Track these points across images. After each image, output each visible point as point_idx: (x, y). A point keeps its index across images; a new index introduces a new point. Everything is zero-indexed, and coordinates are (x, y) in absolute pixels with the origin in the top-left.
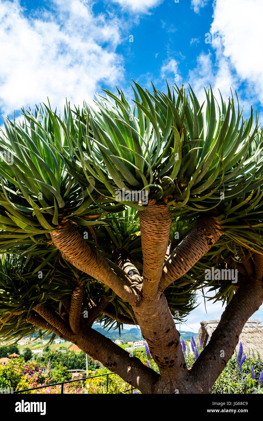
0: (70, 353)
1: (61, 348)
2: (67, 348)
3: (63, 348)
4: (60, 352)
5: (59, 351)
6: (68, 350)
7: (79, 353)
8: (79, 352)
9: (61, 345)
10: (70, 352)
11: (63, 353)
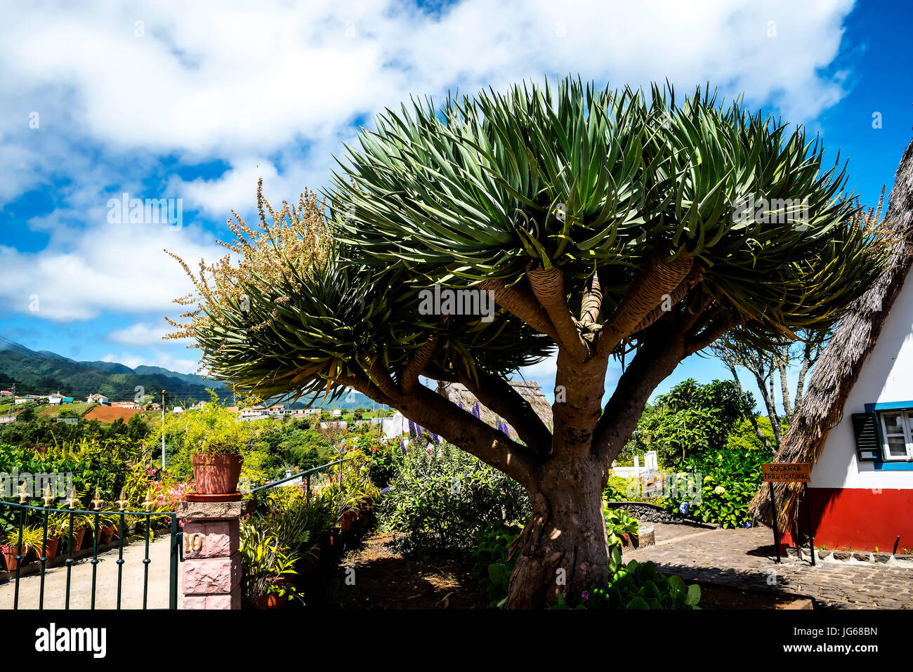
0: (88, 425)
1: (64, 414)
2: (80, 414)
3: (69, 415)
4: (63, 423)
5: (59, 420)
6: (83, 419)
7: (110, 426)
8: (109, 424)
9: (65, 408)
10: (87, 423)
11: (70, 425)
